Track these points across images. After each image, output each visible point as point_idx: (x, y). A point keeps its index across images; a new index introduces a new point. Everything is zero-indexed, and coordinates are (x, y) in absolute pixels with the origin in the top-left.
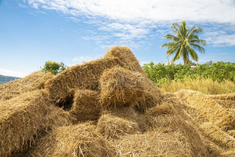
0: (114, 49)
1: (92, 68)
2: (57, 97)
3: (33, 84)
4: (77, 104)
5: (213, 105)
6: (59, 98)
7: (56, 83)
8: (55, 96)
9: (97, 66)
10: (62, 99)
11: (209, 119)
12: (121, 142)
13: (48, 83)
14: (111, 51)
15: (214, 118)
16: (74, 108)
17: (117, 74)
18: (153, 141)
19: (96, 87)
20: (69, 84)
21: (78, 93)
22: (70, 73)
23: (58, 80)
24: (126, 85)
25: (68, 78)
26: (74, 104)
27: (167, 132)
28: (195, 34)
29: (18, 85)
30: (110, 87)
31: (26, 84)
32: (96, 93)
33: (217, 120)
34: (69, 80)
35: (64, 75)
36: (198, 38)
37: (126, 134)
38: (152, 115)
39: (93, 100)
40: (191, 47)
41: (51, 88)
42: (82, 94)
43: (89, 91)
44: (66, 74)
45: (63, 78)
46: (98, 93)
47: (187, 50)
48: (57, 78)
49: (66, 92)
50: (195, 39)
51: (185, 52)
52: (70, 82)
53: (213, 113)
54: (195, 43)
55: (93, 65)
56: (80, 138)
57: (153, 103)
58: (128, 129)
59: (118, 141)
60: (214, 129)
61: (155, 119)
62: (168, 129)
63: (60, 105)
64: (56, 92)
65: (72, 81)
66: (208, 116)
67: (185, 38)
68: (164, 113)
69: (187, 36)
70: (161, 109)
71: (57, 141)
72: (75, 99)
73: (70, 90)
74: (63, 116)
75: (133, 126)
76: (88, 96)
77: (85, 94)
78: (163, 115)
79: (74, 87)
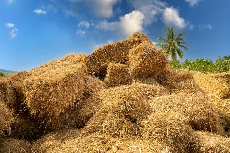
0: (135, 34)
1: (121, 46)
2: (92, 70)
3: (71, 61)
4: (110, 75)
5: (211, 81)
6: (94, 71)
7: (91, 59)
8: (91, 69)
9: (125, 45)
10: (96, 72)
11: (209, 92)
12: (154, 101)
13: (85, 59)
14: (133, 35)
15: (212, 90)
16: (108, 78)
17: (145, 48)
18: (181, 99)
19: (125, 61)
20: (102, 59)
21: (111, 66)
22: (103, 50)
23: (92, 57)
24: (154, 57)
25: (101, 55)
26: (108, 75)
27: (191, 92)
28: (181, 37)
29: (59, 63)
30: (140, 58)
31: (65, 61)
32: (125, 66)
33: (215, 92)
34: (102, 56)
35: (97, 52)
36: (183, 41)
37: (156, 95)
38: (176, 81)
39: (123, 72)
40: (178, 47)
41: (87, 63)
42: (115, 67)
43: (120, 65)
44: (99, 51)
45: (97, 55)
46: (127, 66)
47: (174, 50)
48: (92, 55)
49: (99, 66)
50: (181, 41)
51: (173, 51)
52: (103, 58)
53: (212, 87)
54: (181, 44)
55: (121, 44)
56: (125, 94)
57: (169, 75)
58: (157, 92)
59: (151, 100)
60: (214, 98)
61: (179, 83)
62: (192, 90)
63: (96, 75)
64: (91, 66)
65: (104, 57)
66: (207, 90)
67: (173, 40)
68: (186, 79)
69: (174, 39)
70: (183, 76)
71: (102, 100)
72: (108, 71)
73: (103, 64)
74: (100, 84)
75: (161, 89)
76: (119, 68)
77: (117, 66)
78: (185, 80)
79: (106, 62)
